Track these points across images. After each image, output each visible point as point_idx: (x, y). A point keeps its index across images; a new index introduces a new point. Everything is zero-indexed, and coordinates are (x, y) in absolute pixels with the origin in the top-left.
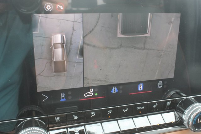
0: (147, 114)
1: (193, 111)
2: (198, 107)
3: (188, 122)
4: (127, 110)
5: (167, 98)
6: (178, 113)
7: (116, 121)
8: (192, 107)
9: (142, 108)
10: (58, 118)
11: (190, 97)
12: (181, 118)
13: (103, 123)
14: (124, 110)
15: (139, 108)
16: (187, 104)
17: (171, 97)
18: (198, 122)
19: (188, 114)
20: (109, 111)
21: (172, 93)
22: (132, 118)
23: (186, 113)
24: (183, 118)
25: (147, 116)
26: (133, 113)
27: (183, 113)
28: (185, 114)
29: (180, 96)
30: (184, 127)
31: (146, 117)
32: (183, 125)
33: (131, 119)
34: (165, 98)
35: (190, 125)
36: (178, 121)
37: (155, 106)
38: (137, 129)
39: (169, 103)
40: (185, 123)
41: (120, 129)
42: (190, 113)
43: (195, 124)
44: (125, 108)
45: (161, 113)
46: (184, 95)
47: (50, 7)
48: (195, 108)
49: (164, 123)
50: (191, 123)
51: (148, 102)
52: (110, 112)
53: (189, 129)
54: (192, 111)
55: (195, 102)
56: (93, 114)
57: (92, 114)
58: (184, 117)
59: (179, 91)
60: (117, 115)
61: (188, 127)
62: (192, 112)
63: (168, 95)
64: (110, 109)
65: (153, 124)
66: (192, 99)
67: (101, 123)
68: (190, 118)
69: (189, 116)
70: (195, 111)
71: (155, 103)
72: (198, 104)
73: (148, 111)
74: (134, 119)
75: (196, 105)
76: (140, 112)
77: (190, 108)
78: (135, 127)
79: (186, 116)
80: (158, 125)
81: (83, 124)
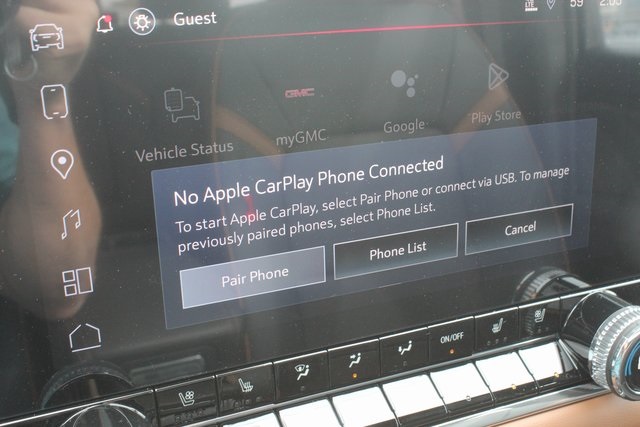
0: (473, 356)
1: (622, 333)
3: (609, 370)
4: (410, 346)
5: (527, 299)
6: (571, 343)
7: (377, 389)
8: (614, 320)
9: (458, 336)
10: (190, 395)
11: (602, 290)
12: (584, 363)
13: (334, 399)
14: (400, 349)
15: (446, 339)
16: (599, 311)
17: (540, 297)
19: (604, 345)
20: (353, 357)
21: (542, 281)
22: (428, 373)
23: (598, 343)
24: (590, 358)
25: (473, 361)
26: (431, 357)
27: (588, 342)
28: (595, 345)
29: (570, 290)
30: (595, 388)
31: (470, 365)
32: (591, 381)
33: (425, 377)
34: (523, 301)
35: (613, 379)
36: (570, 372)
37: (496, 329)
38: (448, 406)
40: (598, 374)
41: (393, 411)
42: (613, 340)
43: (630, 373)
44: (403, 342)
45: (516, 350)
46: (582, 284)
47: (147, 22)
48: (626, 324)
49: (531, 380)
50: (616, 372)
51: (474, 315)
52: (355, 359)
53: (614, 391)
54: (619, 332)
55: (619, 302)
56: (303, 372)
57: (300, 369)
58: (592, 355)
59: (559, 272)
60: (381, 368)
61: (606, 387)
62: (619, 338)
63: (530, 294)
64: (354, 350)
65: (498, 386)
66: (609, 296)
67: (329, 398)
68: (611, 357)
69: (609, 350)
71: (495, 319)
72: (631, 309)
73: (476, 344)
74: (432, 374)
75: (627, 312)
76: (452, 352)
77: (610, 324)
78: (439, 403)
79: (599, 351)
80: (514, 388)
81: (272, 405)
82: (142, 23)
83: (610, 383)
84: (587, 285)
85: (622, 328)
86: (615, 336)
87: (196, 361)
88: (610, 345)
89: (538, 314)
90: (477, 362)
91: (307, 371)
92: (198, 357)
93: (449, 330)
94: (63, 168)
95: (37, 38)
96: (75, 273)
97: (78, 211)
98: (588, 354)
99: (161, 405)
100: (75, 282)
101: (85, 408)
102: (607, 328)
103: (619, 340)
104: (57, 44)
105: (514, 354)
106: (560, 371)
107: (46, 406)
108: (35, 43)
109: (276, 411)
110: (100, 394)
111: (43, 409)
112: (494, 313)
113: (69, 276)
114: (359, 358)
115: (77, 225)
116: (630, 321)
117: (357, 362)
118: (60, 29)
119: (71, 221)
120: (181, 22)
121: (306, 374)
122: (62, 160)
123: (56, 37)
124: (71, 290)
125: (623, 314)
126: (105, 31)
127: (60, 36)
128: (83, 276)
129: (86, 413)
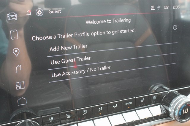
0: (135, 109)
2: (182, 99)
3: (174, 114)
4: (116, 106)
5: (152, 92)
6: (164, 106)
7: (107, 118)
8: (176, 99)
9: (131, 103)
10: (52, 118)
11: (173, 90)
12: (167, 111)
13: (94, 120)
14: (114, 106)
15: (127, 104)
16: (172, 96)
17: (156, 92)
18: (183, 113)
19: (173, 107)
20: (100, 108)
21: (156, 88)
22: (122, 113)
23: (171, 106)
25: (135, 110)
26: (123, 109)
27: (169, 105)
29: (164, 90)
30: (171, 118)
31: (134, 111)
32: (169, 117)
33: (121, 115)
34: (151, 93)
35: (176, 116)
36: (164, 114)
37: (142, 101)
38: (127, 123)
39: (155, 97)
40: (171, 115)
41: (111, 124)
42: (176, 105)
43: (180, 114)
44: (115, 104)
45: (148, 107)
46: (168, 89)
47: (41, 12)
49: (152, 116)
50: (177, 114)
51: (135, 97)
52: (100, 109)
53: (176, 120)
54: (177, 103)
55: (178, 94)
56: (85, 112)
57: (84, 112)
58: (170, 109)
59: (161, 85)
60: (108, 112)
61: (174, 119)
63: (153, 91)
64: (100, 107)
65: (142, 117)
66: (175, 92)
67: (93, 120)
68: (175, 110)
69: (174, 108)
70: (180, 103)
71: (142, 98)
72: (182, 96)
73: (136, 105)
74: (123, 114)
75: (180, 97)
76: (129, 107)
77: (175, 100)
78: (125, 122)
79: (172, 108)
80: (147, 118)
81: (76, 122)
82: (40, 12)
83: (175, 117)
84: (169, 89)
85: (179, 101)
86: (176, 104)
87: (58, 109)
88: (175, 106)
89: (154, 97)
90: (136, 111)
91: (86, 112)
92: (59, 107)
93: (128, 101)
94: (16, 53)
95: (9, 17)
96: (19, 83)
97: (20, 66)
98: (168, 109)
99: (44, 121)
100: (19, 86)
101: (22, 122)
102: (174, 101)
103: (178, 105)
104: (15, 18)
105: (147, 108)
106: (161, 114)
107: (11, 120)
108: (9, 18)
109: (77, 124)
110: (27, 117)
111: (10, 121)
112: (141, 96)
113: (18, 84)
114: (101, 109)
115: (20, 69)
116: (181, 100)
117: (101, 110)
118: (16, 14)
119: (19, 68)
120: (51, 12)
121: (86, 113)
122: (16, 51)
123: (15, 16)
124: (18, 88)
125: (179, 98)
126: (29, 15)
127: (16, 16)
128: (22, 84)
129: (22, 123)
